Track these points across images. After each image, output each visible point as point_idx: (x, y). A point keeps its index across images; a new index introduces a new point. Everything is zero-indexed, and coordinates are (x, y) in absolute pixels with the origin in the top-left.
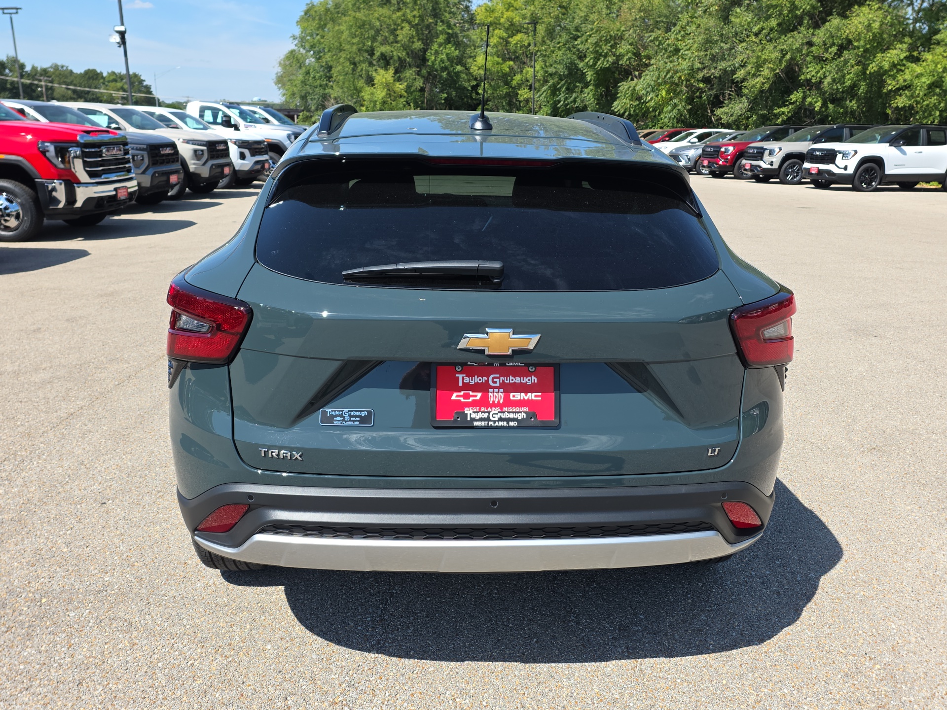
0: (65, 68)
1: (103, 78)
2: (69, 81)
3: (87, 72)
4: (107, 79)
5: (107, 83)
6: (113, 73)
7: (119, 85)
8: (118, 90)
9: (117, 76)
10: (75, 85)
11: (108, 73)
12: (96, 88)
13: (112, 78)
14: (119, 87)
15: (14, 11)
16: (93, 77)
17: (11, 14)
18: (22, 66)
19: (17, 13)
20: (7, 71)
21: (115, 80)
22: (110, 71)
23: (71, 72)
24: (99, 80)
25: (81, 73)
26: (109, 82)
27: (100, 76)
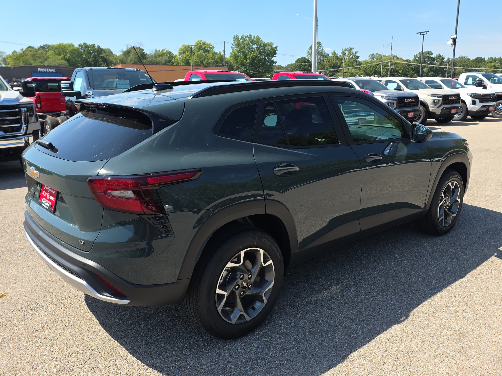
0: (466, 58)
1: (485, 61)
2: (465, 64)
3: (476, 59)
4: (487, 62)
5: (486, 64)
6: (492, 58)
7: (493, 64)
8: (491, 67)
9: (493, 59)
10: (468, 66)
11: (488, 58)
12: (479, 67)
13: (489, 61)
14: (492, 66)
15: (426, 33)
16: (479, 61)
17: (423, 35)
18: (443, 59)
19: (427, 34)
20: (435, 61)
21: (491, 62)
22: (489, 57)
23: (469, 59)
24: (482, 63)
25: (473, 60)
26: (487, 63)
27: (483, 60)
